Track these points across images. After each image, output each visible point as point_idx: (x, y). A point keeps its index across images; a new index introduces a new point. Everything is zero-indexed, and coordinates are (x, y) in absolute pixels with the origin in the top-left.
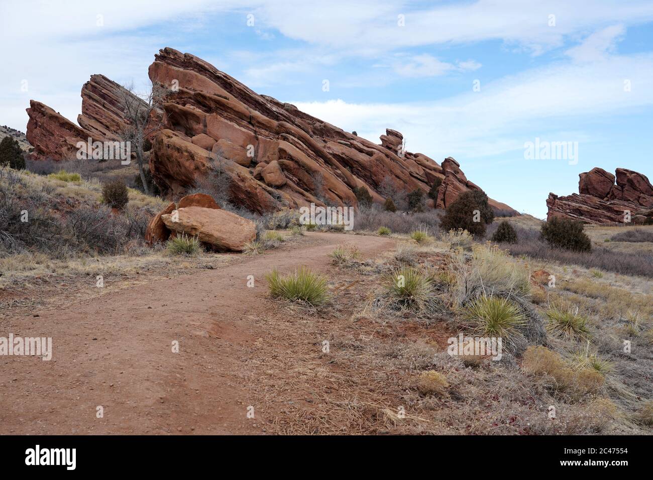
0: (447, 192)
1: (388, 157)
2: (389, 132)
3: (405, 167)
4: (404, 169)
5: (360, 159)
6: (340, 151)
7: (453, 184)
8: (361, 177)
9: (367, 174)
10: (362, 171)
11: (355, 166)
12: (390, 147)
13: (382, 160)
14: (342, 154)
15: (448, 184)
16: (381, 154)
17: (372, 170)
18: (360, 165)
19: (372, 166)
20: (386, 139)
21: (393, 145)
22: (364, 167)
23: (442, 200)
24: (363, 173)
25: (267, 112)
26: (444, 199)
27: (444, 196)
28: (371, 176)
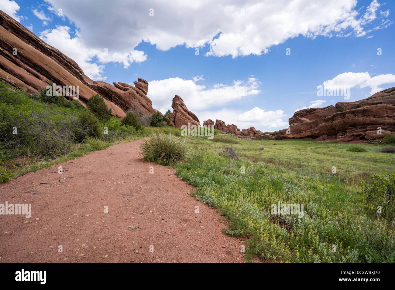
0: (177, 117)
1: (138, 94)
2: (139, 80)
3: (149, 101)
4: (148, 102)
5: (117, 91)
6: (103, 85)
7: (181, 111)
8: (118, 104)
9: (122, 102)
10: (119, 100)
11: (113, 96)
12: (140, 88)
13: (134, 94)
14: (104, 87)
15: (177, 112)
16: (133, 90)
17: (125, 100)
18: (117, 95)
19: (126, 97)
20: (137, 83)
21: (142, 87)
22: (120, 97)
23: (173, 122)
24: (120, 101)
25: (41, 48)
26: (174, 121)
27: (174, 119)
28: (125, 104)
